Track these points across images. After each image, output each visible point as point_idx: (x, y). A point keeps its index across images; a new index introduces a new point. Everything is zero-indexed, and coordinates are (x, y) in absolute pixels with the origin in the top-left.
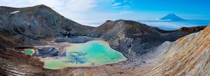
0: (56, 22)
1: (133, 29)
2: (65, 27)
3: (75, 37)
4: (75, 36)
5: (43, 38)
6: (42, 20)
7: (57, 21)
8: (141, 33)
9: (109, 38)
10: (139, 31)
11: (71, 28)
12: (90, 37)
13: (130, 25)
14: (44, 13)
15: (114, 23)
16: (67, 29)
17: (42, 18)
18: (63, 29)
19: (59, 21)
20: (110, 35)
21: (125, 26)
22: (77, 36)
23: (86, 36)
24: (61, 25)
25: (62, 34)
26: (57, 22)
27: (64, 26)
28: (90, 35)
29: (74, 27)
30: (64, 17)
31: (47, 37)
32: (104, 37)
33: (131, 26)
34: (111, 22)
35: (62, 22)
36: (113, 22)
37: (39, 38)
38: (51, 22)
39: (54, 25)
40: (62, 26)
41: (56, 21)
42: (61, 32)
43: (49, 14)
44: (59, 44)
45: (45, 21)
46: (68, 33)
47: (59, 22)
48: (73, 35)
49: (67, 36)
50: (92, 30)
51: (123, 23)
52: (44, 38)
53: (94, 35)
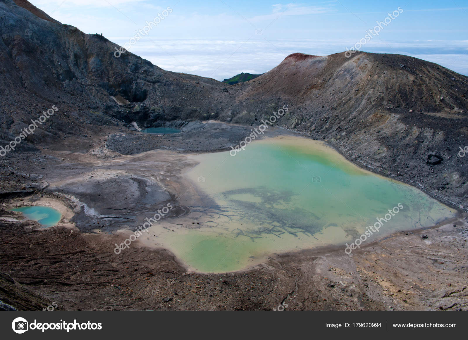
0: (76, 64)
1: (421, 92)
2: (119, 85)
3: (168, 123)
4: (169, 120)
5: (48, 139)
6: (11, 55)
7: (76, 56)
8: (456, 109)
9: (321, 126)
10: (446, 99)
11: (144, 88)
12: (237, 122)
13: (407, 76)
14: (12, 22)
15: (324, 64)
16: (125, 94)
17: (8, 44)
18: (111, 90)
19: (87, 56)
20: (321, 113)
21: (381, 80)
22: (179, 122)
23: (215, 117)
24: (101, 74)
25: (113, 116)
26: (81, 62)
27: (112, 79)
28: (233, 114)
29: (154, 83)
30: (106, 40)
31: (61, 133)
32: (297, 124)
33: (411, 78)
34: (309, 61)
35: (101, 61)
36: (320, 62)
37: (32, 142)
38: (52, 62)
39: (70, 75)
40: (106, 81)
41: (72, 57)
42: (108, 108)
43: (37, 25)
44: (139, 160)
45: (25, 58)
46: (137, 107)
47: (86, 62)
48: (158, 117)
49: (135, 124)
50: (232, 92)
51: (369, 66)
52: (54, 138)
53: (252, 114)
